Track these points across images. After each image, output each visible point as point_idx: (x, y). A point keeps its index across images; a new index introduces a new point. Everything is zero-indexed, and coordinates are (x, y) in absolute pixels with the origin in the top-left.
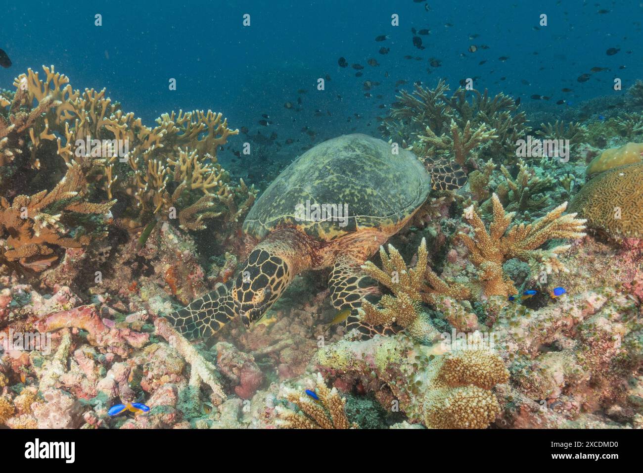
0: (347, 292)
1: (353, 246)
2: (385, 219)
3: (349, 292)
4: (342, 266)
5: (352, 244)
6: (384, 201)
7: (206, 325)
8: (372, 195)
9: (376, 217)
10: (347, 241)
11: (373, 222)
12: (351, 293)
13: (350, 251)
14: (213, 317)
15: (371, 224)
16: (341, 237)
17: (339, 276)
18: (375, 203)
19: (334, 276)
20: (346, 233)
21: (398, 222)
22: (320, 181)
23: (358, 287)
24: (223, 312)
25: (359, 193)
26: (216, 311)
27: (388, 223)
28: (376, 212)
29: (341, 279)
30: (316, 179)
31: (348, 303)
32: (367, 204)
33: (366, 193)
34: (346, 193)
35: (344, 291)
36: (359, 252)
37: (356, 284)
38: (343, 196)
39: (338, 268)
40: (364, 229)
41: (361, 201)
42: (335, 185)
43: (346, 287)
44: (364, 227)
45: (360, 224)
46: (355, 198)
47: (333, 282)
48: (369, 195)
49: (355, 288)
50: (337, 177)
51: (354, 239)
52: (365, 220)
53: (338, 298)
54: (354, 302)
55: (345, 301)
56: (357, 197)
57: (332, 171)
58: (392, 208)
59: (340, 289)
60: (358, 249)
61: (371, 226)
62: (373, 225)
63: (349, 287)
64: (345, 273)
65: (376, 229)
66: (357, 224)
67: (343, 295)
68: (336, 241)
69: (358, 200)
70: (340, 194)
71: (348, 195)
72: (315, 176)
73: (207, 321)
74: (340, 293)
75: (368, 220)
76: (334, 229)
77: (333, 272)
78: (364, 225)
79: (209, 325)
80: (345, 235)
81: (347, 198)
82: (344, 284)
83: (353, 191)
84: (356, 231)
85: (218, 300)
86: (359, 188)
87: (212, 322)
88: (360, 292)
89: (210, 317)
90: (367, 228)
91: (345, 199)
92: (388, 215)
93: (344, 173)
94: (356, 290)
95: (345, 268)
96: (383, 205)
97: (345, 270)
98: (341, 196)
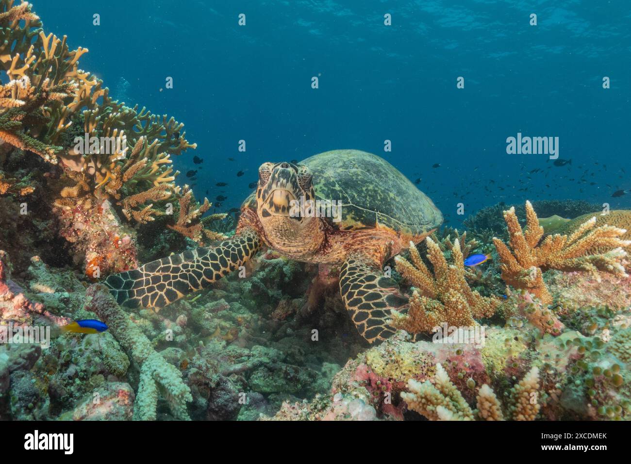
0: (365, 290)
1: (368, 243)
2: (405, 226)
3: (369, 290)
4: (357, 263)
5: (367, 240)
6: (404, 209)
7: (160, 293)
8: (394, 200)
9: (397, 221)
10: (362, 236)
11: (394, 225)
12: (371, 291)
13: (366, 248)
14: (170, 284)
15: (392, 225)
16: (357, 229)
17: (355, 273)
18: (397, 208)
19: (348, 272)
20: (364, 226)
21: (416, 235)
22: (344, 170)
23: (378, 286)
24: (185, 281)
25: (382, 192)
26: (175, 277)
27: (408, 231)
28: (397, 216)
29: (357, 276)
30: (340, 167)
31: (368, 302)
32: (389, 205)
33: (389, 196)
34: (369, 188)
35: (361, 289)
36: (376, 251)
37: (376, 282)
38: (366, 190)
39: (353, 265)
40: (384, 228)
41: (384, 201)
42: (359, 177)
43: (364, 285)
44: (384, 225)
45: (380, 221)
46: (378, 195)
47: (347, 279)
48: (391, 198)
49: (374, 286)
50: (362, 172)
51: (370, 235)
52: (386, 219)
53: (355, 297)
54: (375, 301)
55: (363, 300)
56: (380, 195)
57: (356, 166)
58: (412, 219)
59: (356, 287)
60: (374, 248)
61: (391, 227)
62: (393, 227)
63: (367, 285)
64: (361, 270)
65: (395, 233)
66: (377, 220)
67: (361, 293)
68: (350, 232)
69: (381, 198)
70: (364, 186)
71: (370, 190)
72: (338, 165)
73: (161, 287)
74: (357, 291)
75: (389, 221)
76: (353, 218)
77: (347, 268)
78: (384, 223)
79: (163, 293)
80: (362, 228)
81: (370, 193)
82: (362, 281)
83: (376, 189)
84: (375, 227)
85: (180, 266)
86: (383, 189)
87: (168, 290)
88: (381, 291)
89: (166, 283)
90: (387, 227)
91: (368, 193)
92: (408, 224)
93: (368, 171)
94: (376, 289)
95: (361, 266)
96: (404, 213)
97: (361, 268)
98: (364, 189)
